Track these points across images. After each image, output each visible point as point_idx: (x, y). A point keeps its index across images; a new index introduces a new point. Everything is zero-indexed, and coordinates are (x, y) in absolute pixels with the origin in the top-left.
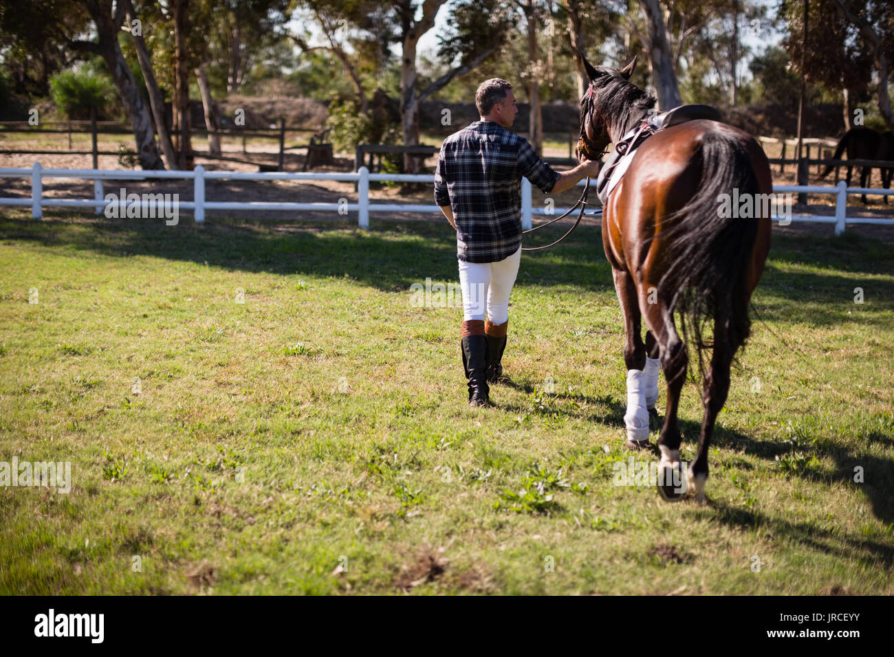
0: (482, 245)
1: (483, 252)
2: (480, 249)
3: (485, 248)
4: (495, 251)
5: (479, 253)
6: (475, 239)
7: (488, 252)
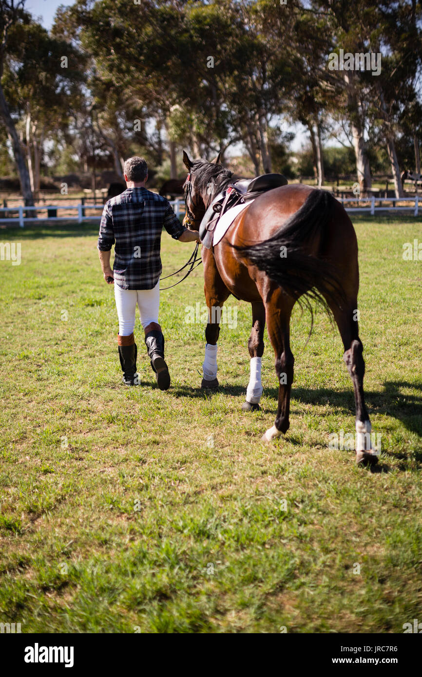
0: (141, 277)
1: (140, 283)
2: (139, 280)
3: (142, 280)
4: (149, 282)
5: (137, 283)
6: (135, 274)
7: (144, 282)
